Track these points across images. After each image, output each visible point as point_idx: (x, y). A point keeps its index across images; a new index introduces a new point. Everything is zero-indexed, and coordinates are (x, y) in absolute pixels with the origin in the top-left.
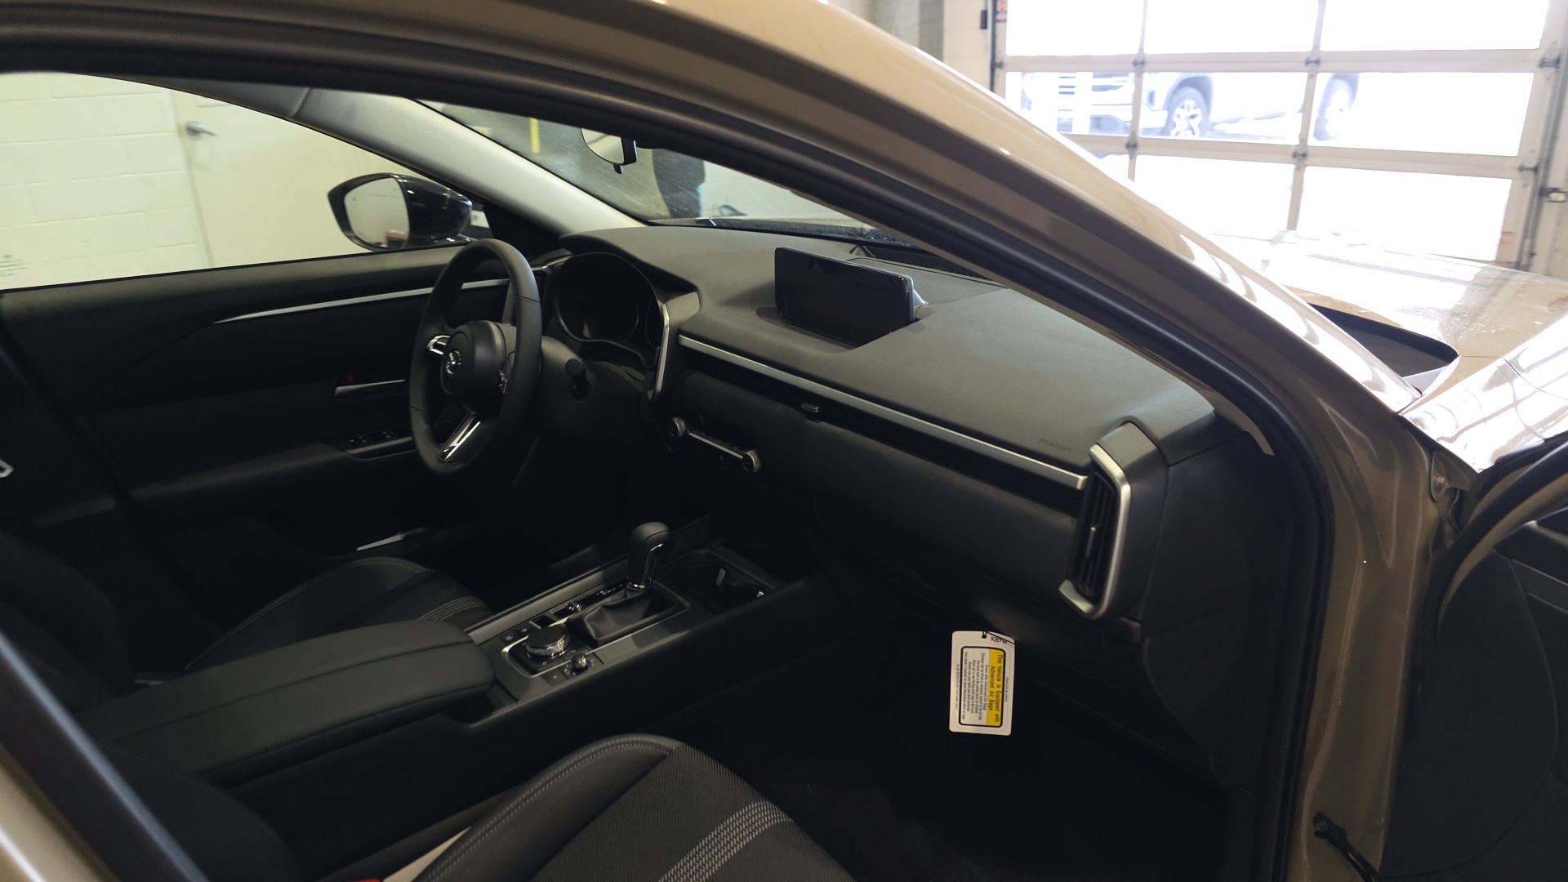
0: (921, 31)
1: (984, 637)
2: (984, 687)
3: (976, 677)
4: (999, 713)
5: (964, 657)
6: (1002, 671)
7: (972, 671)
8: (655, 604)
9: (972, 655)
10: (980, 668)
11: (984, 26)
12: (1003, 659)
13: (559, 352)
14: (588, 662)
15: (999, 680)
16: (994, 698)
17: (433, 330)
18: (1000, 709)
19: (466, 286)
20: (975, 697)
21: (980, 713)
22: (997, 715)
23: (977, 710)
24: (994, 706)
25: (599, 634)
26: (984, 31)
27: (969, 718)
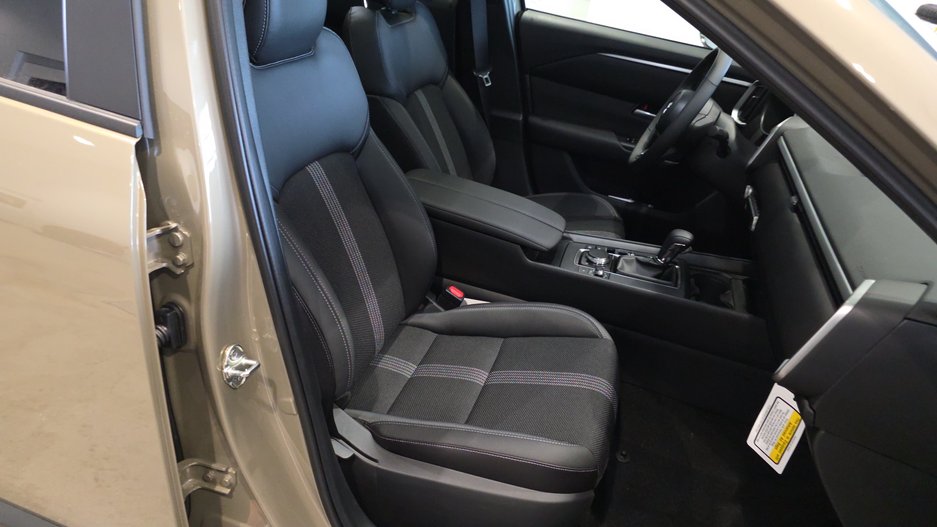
1: (794, 399)
2: (778, 431)
3: (777, 421)
4: (780, 455)
5: (776, 403)
6: (795, 429)
7: (776, 415)
9: (781, 405)
10: (782, 418)
12: (798, 422)
14: (603, 274)
15: (790, 434)
16: (781, 443)
18: (782, 452)
20: (770, 433)
21: (769, 446)
22: (778, 455)
23: (767, 442)
24: (779, 448)
25: (622, 267)
27: (762, 444)
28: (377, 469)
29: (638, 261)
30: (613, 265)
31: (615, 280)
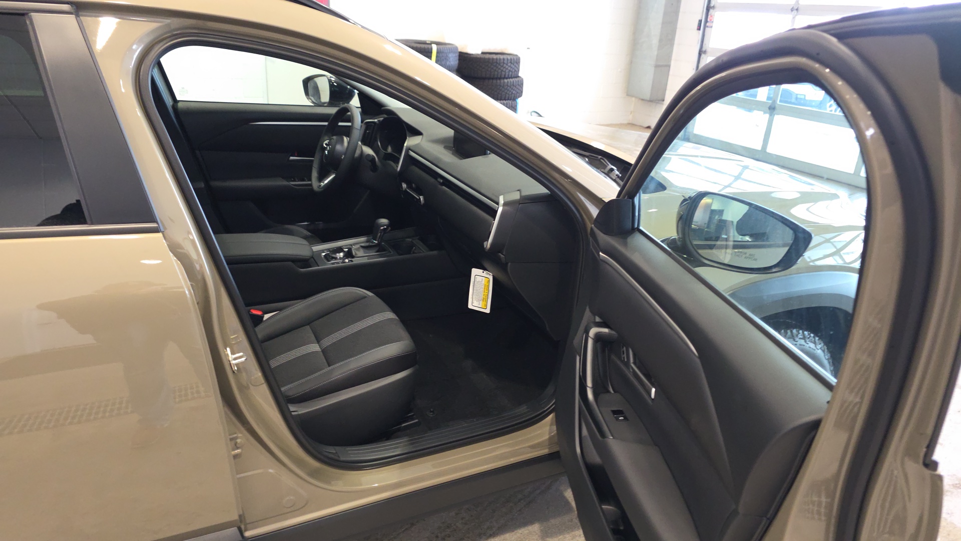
0: (662, 27)
1: (483, 272)
2: (481, 292)
3: (479, 288)
4: (486, 304)
5: (475, 279)
7: (477, 285)
8: (380, 249)
9: (478, 279)
10: (481, 285)
11: (699, 29)
12: (488, 282)
13: (368, 151)
15: (487, 290)
16: (484, 297)
17: (326, 138)
19: (340, 124)
20: (478, 295)
21: (479, 302)
23: (478, 300)
24: (485, 300)
25: (356, 254)
26: (699, 31)
27: (476, 304)
28: (299, 415)
29: (363, 247)
30: (349, 254)
31: (356, 261)
